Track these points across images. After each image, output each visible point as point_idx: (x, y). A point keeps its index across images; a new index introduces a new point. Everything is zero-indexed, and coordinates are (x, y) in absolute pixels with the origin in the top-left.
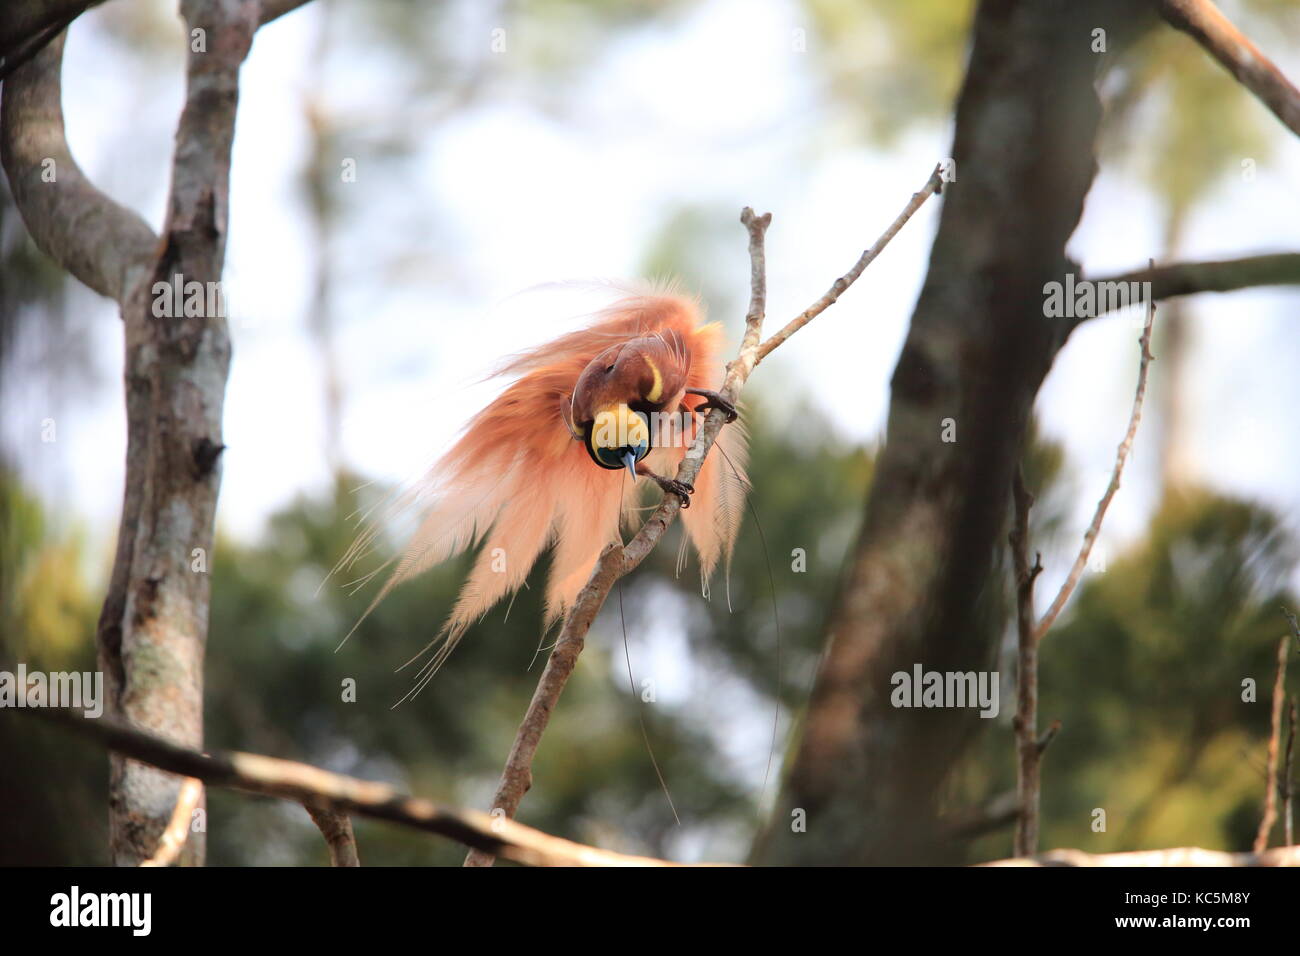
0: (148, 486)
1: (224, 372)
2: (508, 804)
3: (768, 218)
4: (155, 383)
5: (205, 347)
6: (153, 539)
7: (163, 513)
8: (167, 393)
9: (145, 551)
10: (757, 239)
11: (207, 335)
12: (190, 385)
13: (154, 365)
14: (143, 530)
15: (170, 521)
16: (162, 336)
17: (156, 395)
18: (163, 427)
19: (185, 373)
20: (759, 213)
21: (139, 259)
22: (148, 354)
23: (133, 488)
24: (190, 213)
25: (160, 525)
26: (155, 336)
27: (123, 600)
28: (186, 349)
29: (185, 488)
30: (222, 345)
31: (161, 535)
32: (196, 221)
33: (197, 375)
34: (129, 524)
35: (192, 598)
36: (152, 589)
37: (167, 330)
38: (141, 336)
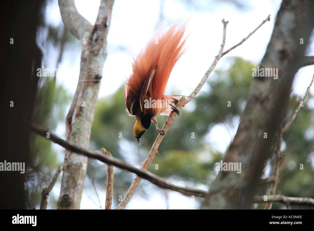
0: (83, 84)
1: (105, 59)
2: (151, 157)
3: (228, 22)
4: (88, 60)
5: (101, 52)
6: (82, 97)
7: (86, 91)
8: (90, 63)
9: (80, 99)
10: (225, 27)
11: (102, 50)
12: (96, 61)
13: (88, 56)
14: (80, 94)
15: (87, 93)
16: (91, 49)
17: (87, 62)
18: (88, 70)
19: (95, 58)
20: (226, 21)
21: (88, 30)
22: (87, 53)
23: (80, 84)
24: (101, 20)
25: (85, 94)
26: (89, 49)
27: (74, 111)
28: (96, 53)
29: (92, 85)
30: (105, 52)
31: (84, 96)
32: (102, 22)
33: (99, 59)
34: (77, 93)
35: (90, 112)
36: (81, 109)
37: (92, 48)
38: (85, 48)
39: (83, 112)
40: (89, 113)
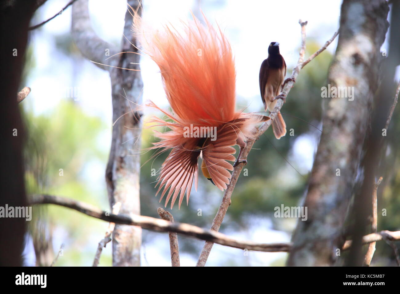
0: (119, 128)
4: (120, 96)
5: (135, 84)
6: (121, 144)
7: (124, 136)
8: (124, 100)
9: (119, 148)
11: (136, 81)
12: (131, 96)
13: (120, 90)
14: (118, 141)
15: (126, 139)
16: (122, 82)
17: (120, 100)
19: (129, 93)
21: (114, 59)
22: (118, 87)
23: (115, 129)
24: (129, 43)
25: (123, 140)
26: (119, 82)
28: (129, 85)
31: (124, 143)
32: (131, 46)
33: (134, 93)
34: (114, 141)
35: (134, 161)
36: (122, 160)
37: (123, 80)
38: (115, 82)
39: (125, 164)
40: (132, 163)
